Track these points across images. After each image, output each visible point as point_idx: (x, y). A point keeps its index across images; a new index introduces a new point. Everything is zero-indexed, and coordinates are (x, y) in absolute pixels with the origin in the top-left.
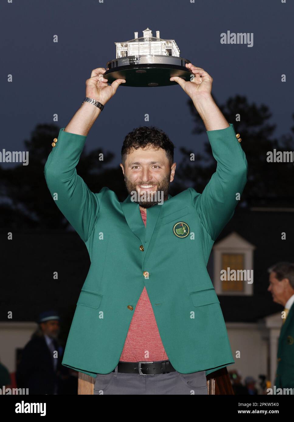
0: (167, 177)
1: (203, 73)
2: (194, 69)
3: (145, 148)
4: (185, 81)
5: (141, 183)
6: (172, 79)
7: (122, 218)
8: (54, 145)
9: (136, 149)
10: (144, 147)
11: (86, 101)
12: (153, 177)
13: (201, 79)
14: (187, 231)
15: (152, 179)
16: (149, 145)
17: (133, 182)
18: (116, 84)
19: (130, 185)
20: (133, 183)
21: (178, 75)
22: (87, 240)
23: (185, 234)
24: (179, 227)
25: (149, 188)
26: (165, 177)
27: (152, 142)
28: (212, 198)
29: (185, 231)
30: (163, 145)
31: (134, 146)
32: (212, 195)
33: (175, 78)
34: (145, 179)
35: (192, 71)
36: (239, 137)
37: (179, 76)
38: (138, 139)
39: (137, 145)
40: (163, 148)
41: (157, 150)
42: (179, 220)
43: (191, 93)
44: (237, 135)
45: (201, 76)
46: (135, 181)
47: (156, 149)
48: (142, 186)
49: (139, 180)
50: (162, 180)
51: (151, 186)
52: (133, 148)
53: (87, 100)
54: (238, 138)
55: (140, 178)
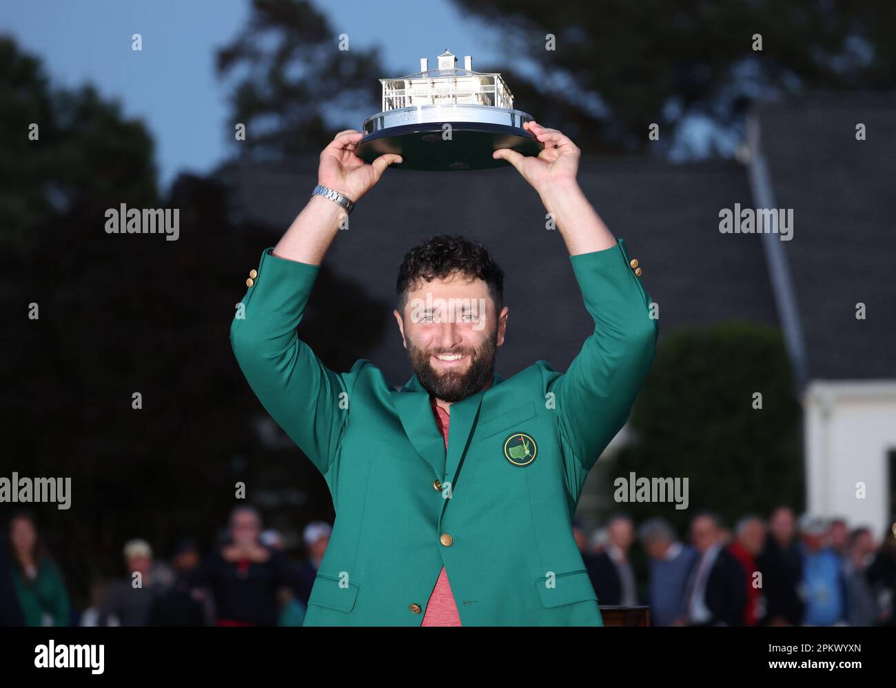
0: (491, 336)
1: (560, 139)
2: (543, 134)
3: (447, 280)
4: (522, 156)
5: (440, 351)
6: (497, 155)
7: (395, 422)
8: (250, 282)
9: (429, 280)
10: (444, 277)
11: (317, 194)
12: (463, 338)
13: (555, 152)
14: (532, 452)
15: (461, 341)
16: (455, 273)
17: (422, 348)
19: (417, 354)
20: (424, 352)
21: (508, 145)
23: (528, 458)
24: (516, 442)
25: (455, 360)
26: (487, 337)
27: (460, 266)
28: (583, 387)
29: (527, 452)
30: (483, 271)
31: (424, 276)
32: (583, 383)
33: (503, 153)
34: (447, 342)
35: (536, 136)
36: (636, 266)
37: (512, 148)
38: (432, 259)
39: (430, 274)
40: (482, 279)
41: (470, 283)
42: (516, 429)
43: (536, 178)
44: (632, 262)
45: (556, 147)
46: (427, 347)
47: (469, 280)
48: (441, 357)
49: (434, 345)
50: (481, 344)
51: (459, 356)
52: (422, 278)
53: (319, 191)
54: (635, 269)
55: (437, 340)
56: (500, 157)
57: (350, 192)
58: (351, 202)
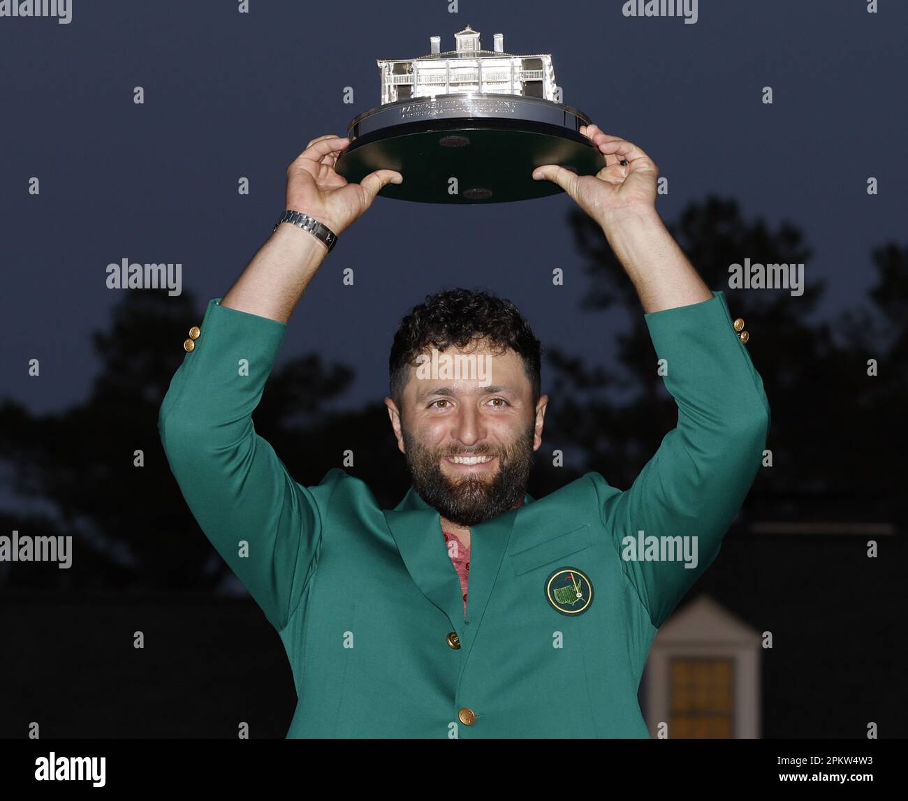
0: (527, 432)
1: (631, 151)
2: (607, 144)
3: (465, 350)
4: (577, 176)
5: (455, 450)
6: (539, 174)
8: (189, 345)
9: (441, 350)
10: (464, 344)
11: (284, 221)
12: (490, 433)
13: (623, 171)
14: (585, 596)
15: (485, 438)
16: (478, 339)
17: (430, 447)
18: (374, 182)
19: (421, 455)
20: (432, 452)
21: (556, 159)
22: (285, 624)
23: (580, 604)
24: (563, 582)
25: (477, 464)
26: (523, 432)
27: (486, 331)
29: (579, 595)
30: (518, 339)
31: (435, 344)
33: (548, 171)
34: (467, 437)
35: (598, 147)
36: (741, 328)
37: (561, 164)
38: (446, 321)
39: (444, 340)
40: (516, 349)
41: (500, 354)
42: (561, 564)
44: (737, 323)
45: (623, 163)
46: (437, 444)
47: (499, 350)
48: (457, 460)
49: (448, 440)
50: (514, 441)
51: (482, 459)
52: (431, 346)
53: (288, 218)
54: (741, 332)
55: (452, 434)
56: (543, 177)
57: (330, 220)
58: (332, 235)
